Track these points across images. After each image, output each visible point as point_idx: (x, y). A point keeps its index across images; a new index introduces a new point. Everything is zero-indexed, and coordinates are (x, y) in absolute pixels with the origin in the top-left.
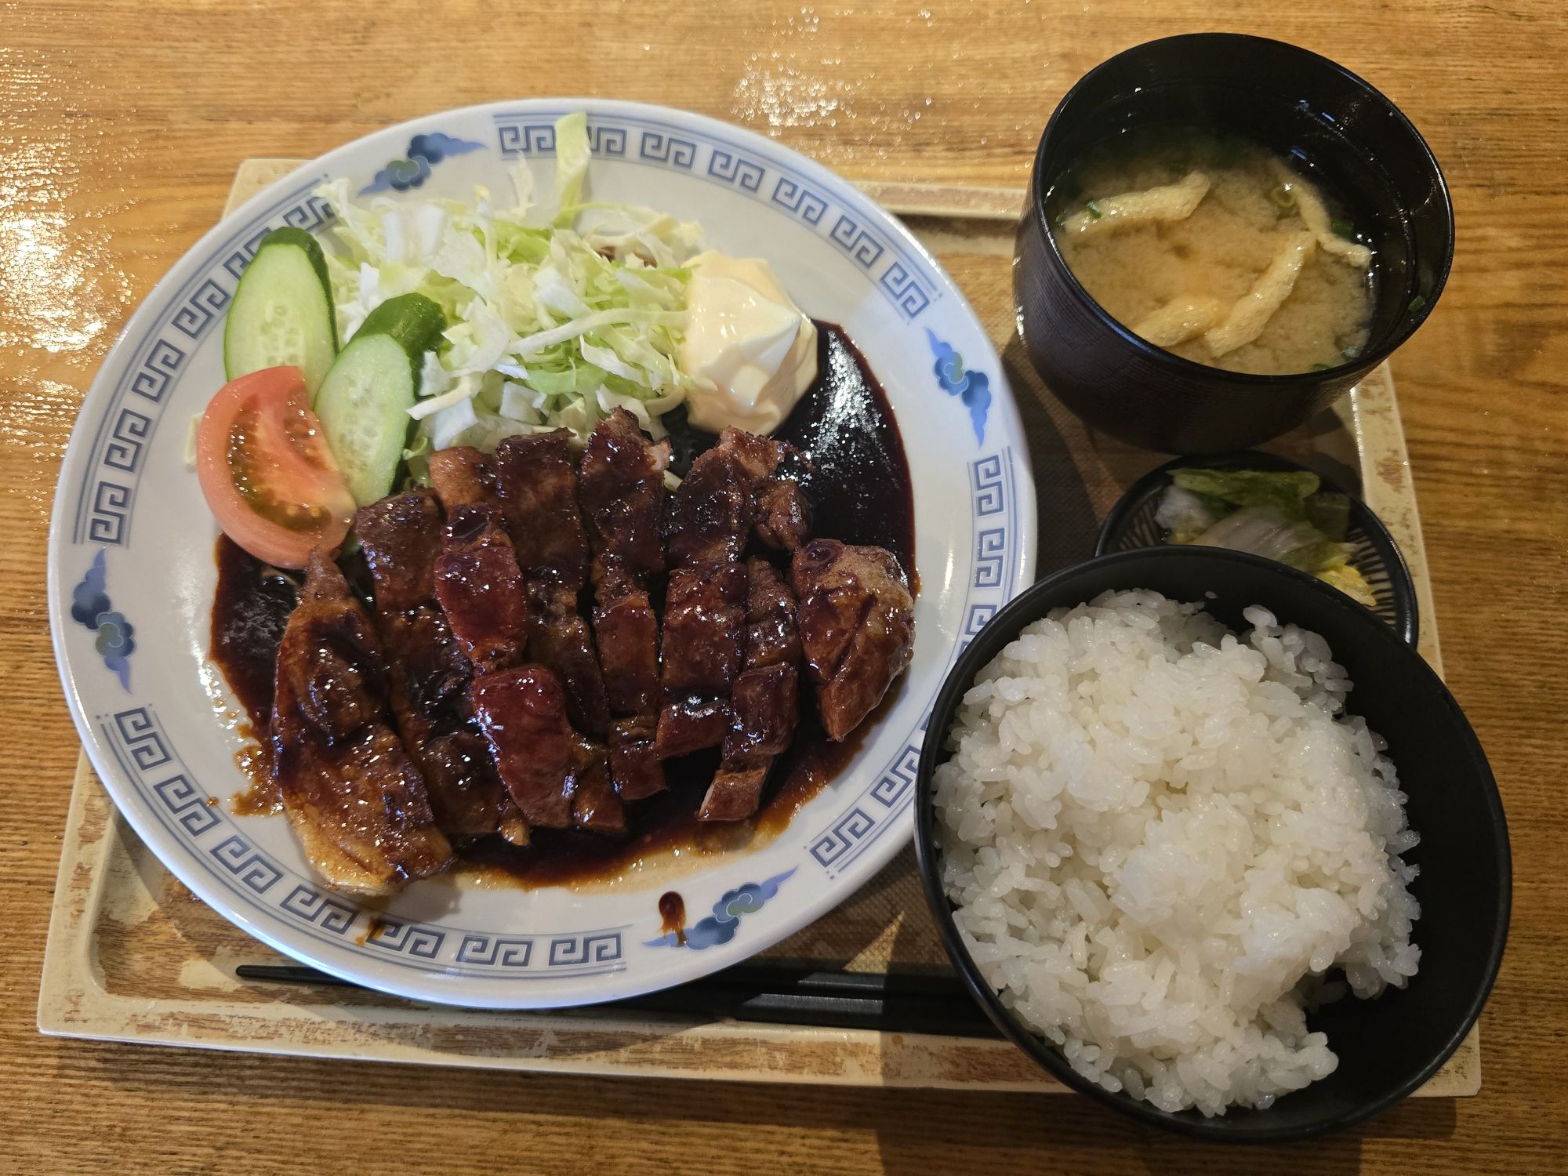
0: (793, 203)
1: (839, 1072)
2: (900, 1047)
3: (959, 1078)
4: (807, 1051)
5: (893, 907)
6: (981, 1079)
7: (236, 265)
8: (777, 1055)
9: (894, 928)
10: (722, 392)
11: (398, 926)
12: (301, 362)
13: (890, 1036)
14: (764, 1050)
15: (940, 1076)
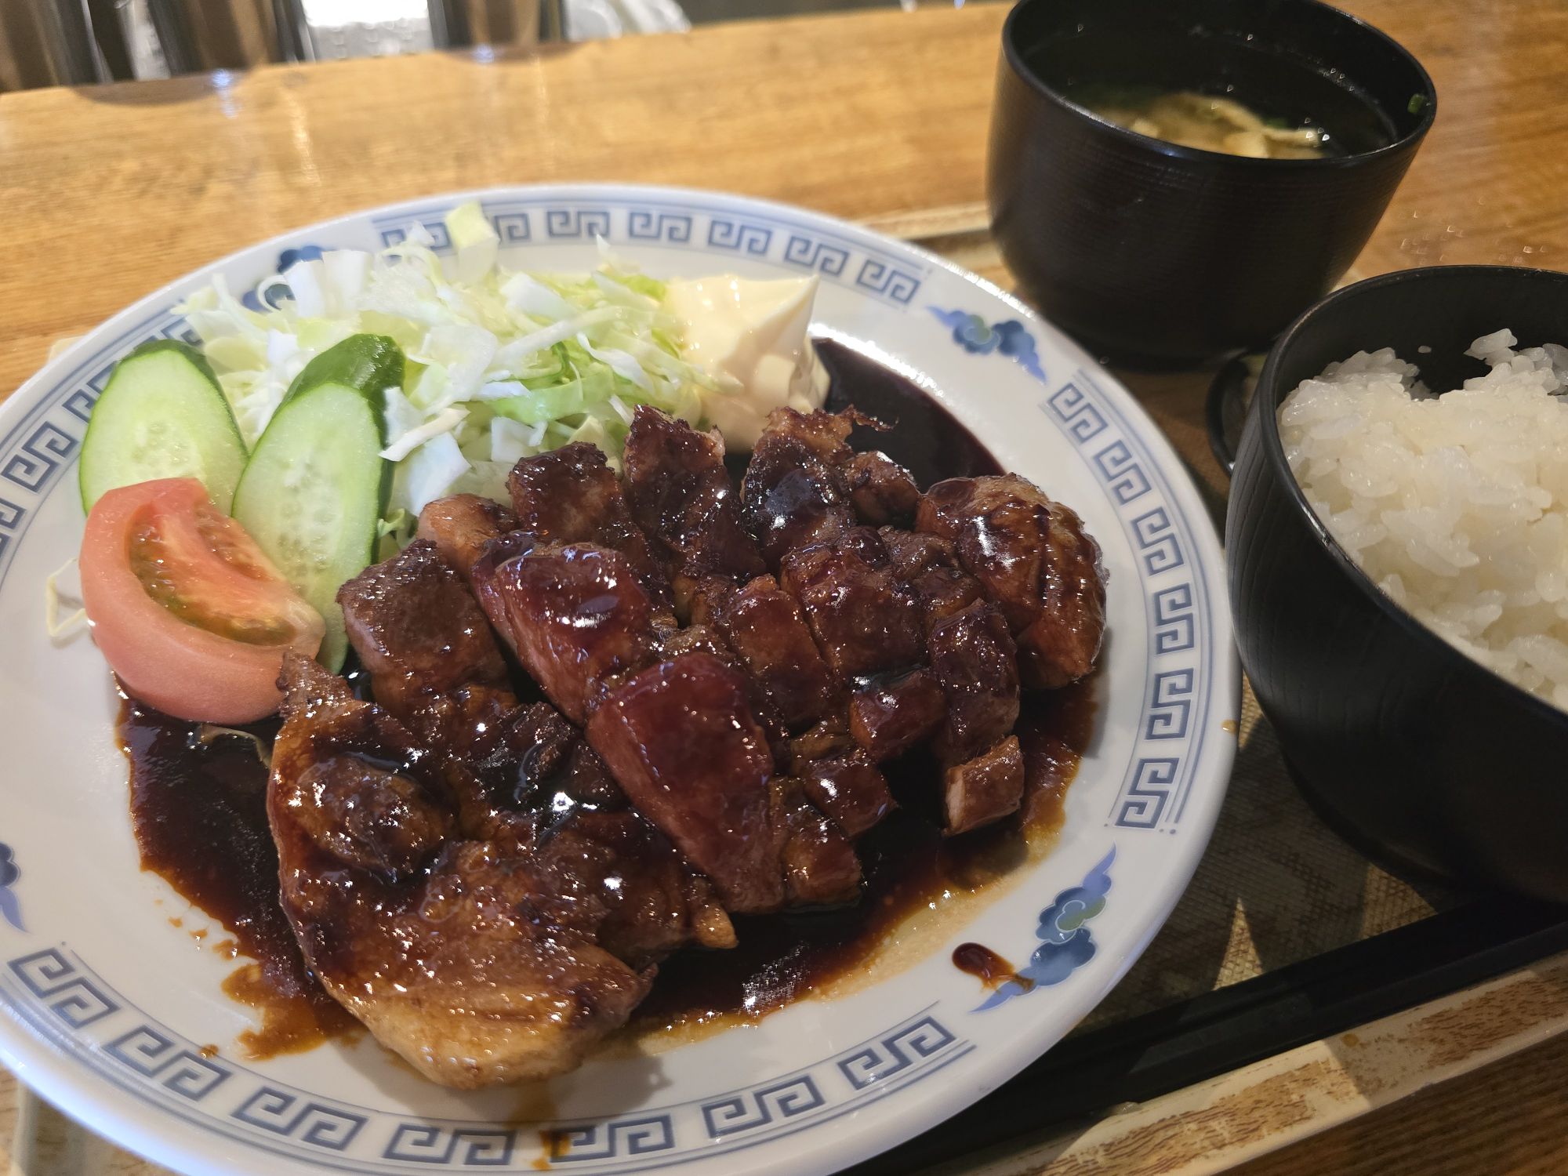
0: (733, 240)
1: (1308, 1114)
2: (1358, 1047)
3: (1454, 1057)
4: (1249, 1102)
5: (1224, 898)
6: (1480, 1047)
7: (80, 405)
8: (1214, 1124)
9: (1240, 923)
10: (747, 391)
11: (589, 1130)
12: (201, 477)
13: (1338, 1039)
14: (1193, 1126)
15: (1431, 1064)
